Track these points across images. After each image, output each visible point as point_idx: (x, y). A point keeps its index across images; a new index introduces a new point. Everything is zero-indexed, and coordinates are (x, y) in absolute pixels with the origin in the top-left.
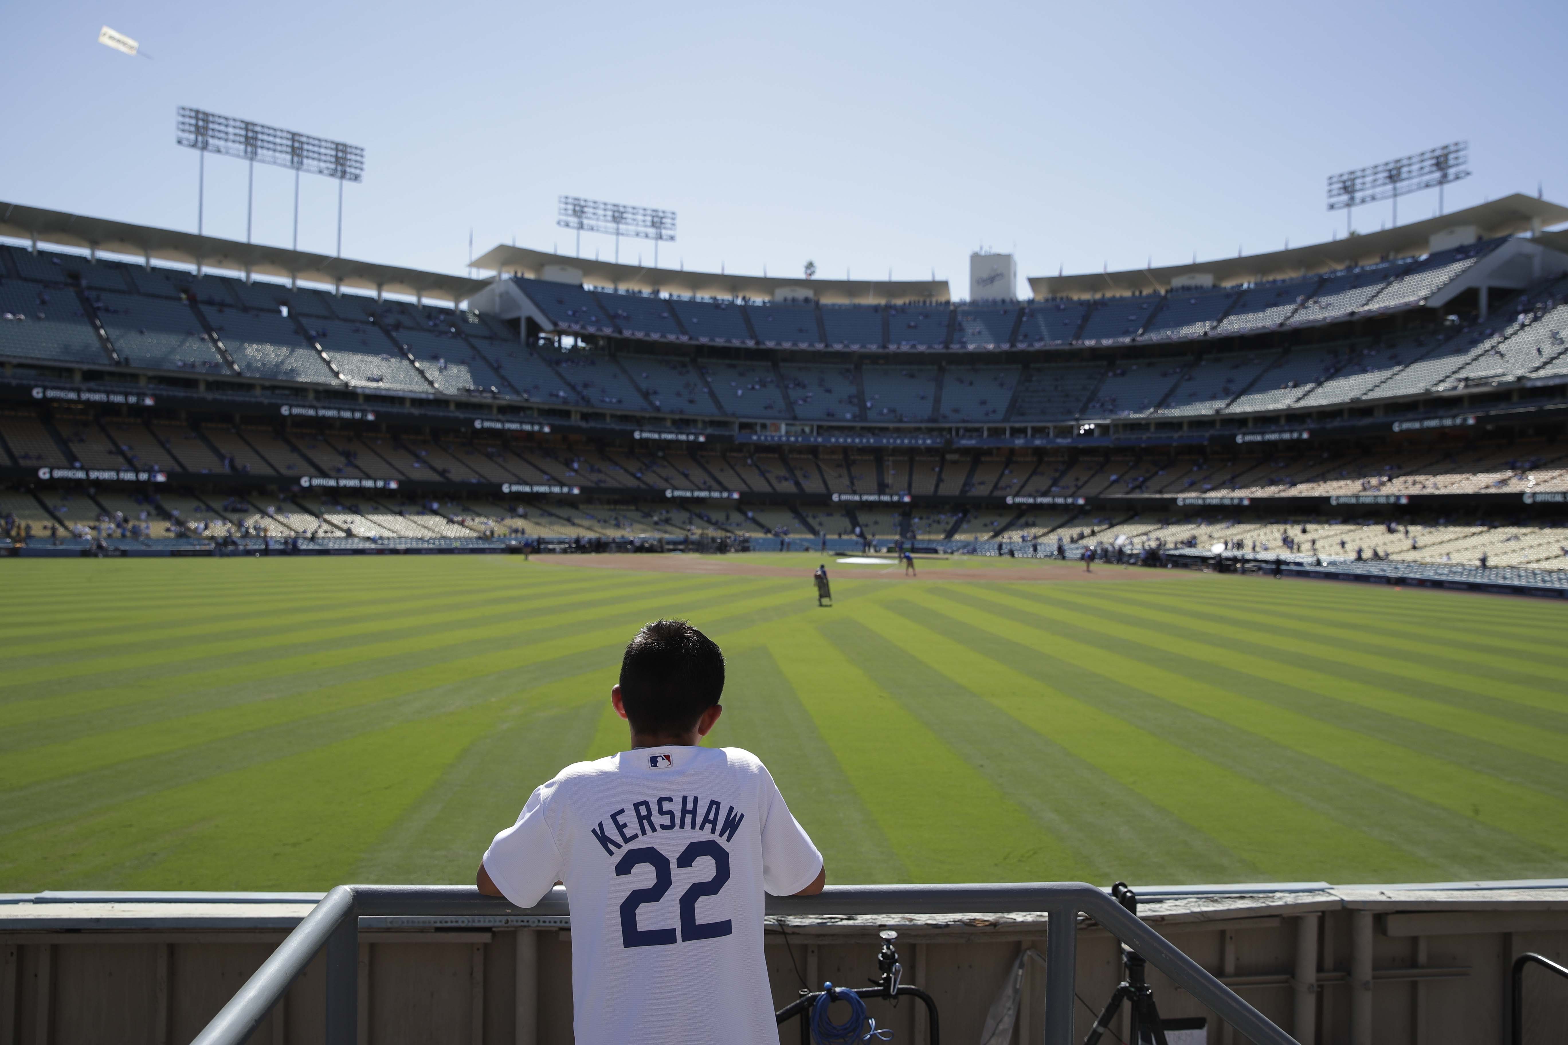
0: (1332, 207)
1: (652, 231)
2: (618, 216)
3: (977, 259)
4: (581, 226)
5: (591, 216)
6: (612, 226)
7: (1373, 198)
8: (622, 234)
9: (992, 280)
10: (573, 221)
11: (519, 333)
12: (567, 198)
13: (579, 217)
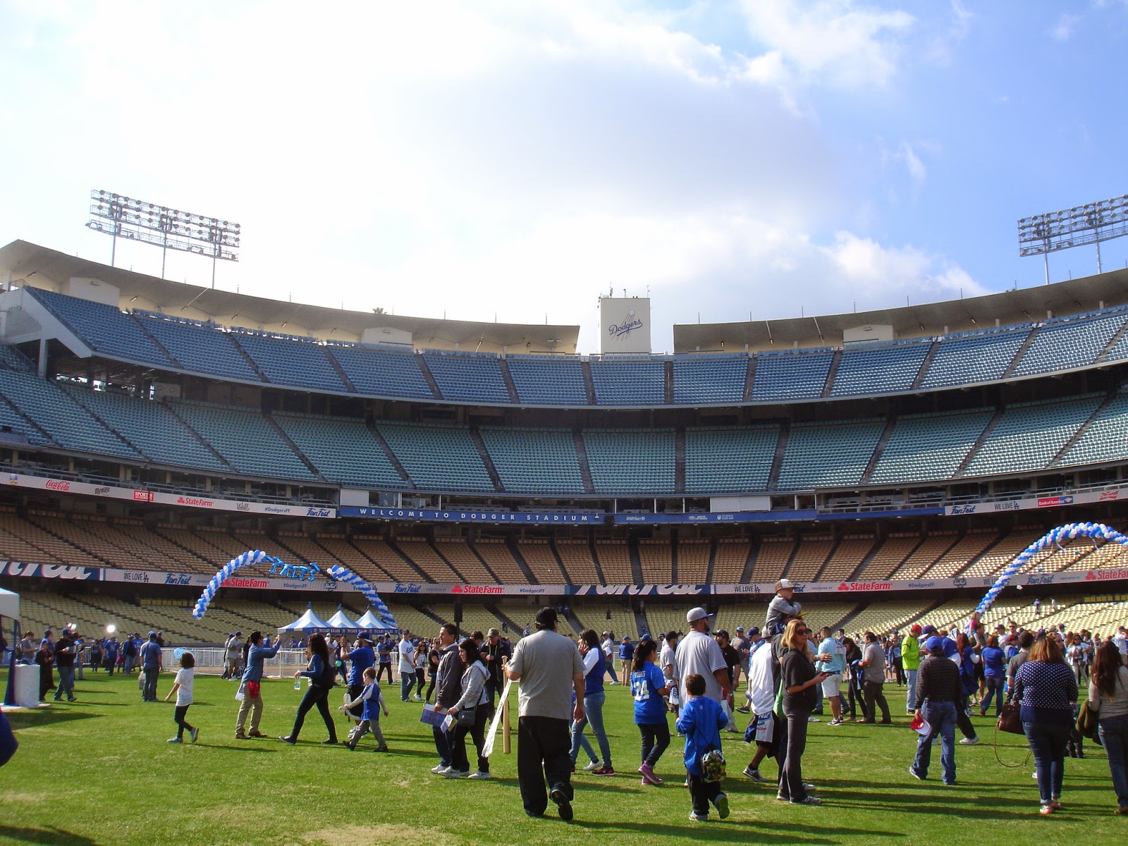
0: (1025, 253)
1: (209, 248)
2: (167, 222)
3: (607, 303)
4: (117, 233)
5: (133, 220)
6: (158, 236)
7: (1071, 245)
8: (171, 247)
9: (628, 328)
10: (109, 224)
11: (37, 362)
12: (102, 192)
13: (116, 220)
